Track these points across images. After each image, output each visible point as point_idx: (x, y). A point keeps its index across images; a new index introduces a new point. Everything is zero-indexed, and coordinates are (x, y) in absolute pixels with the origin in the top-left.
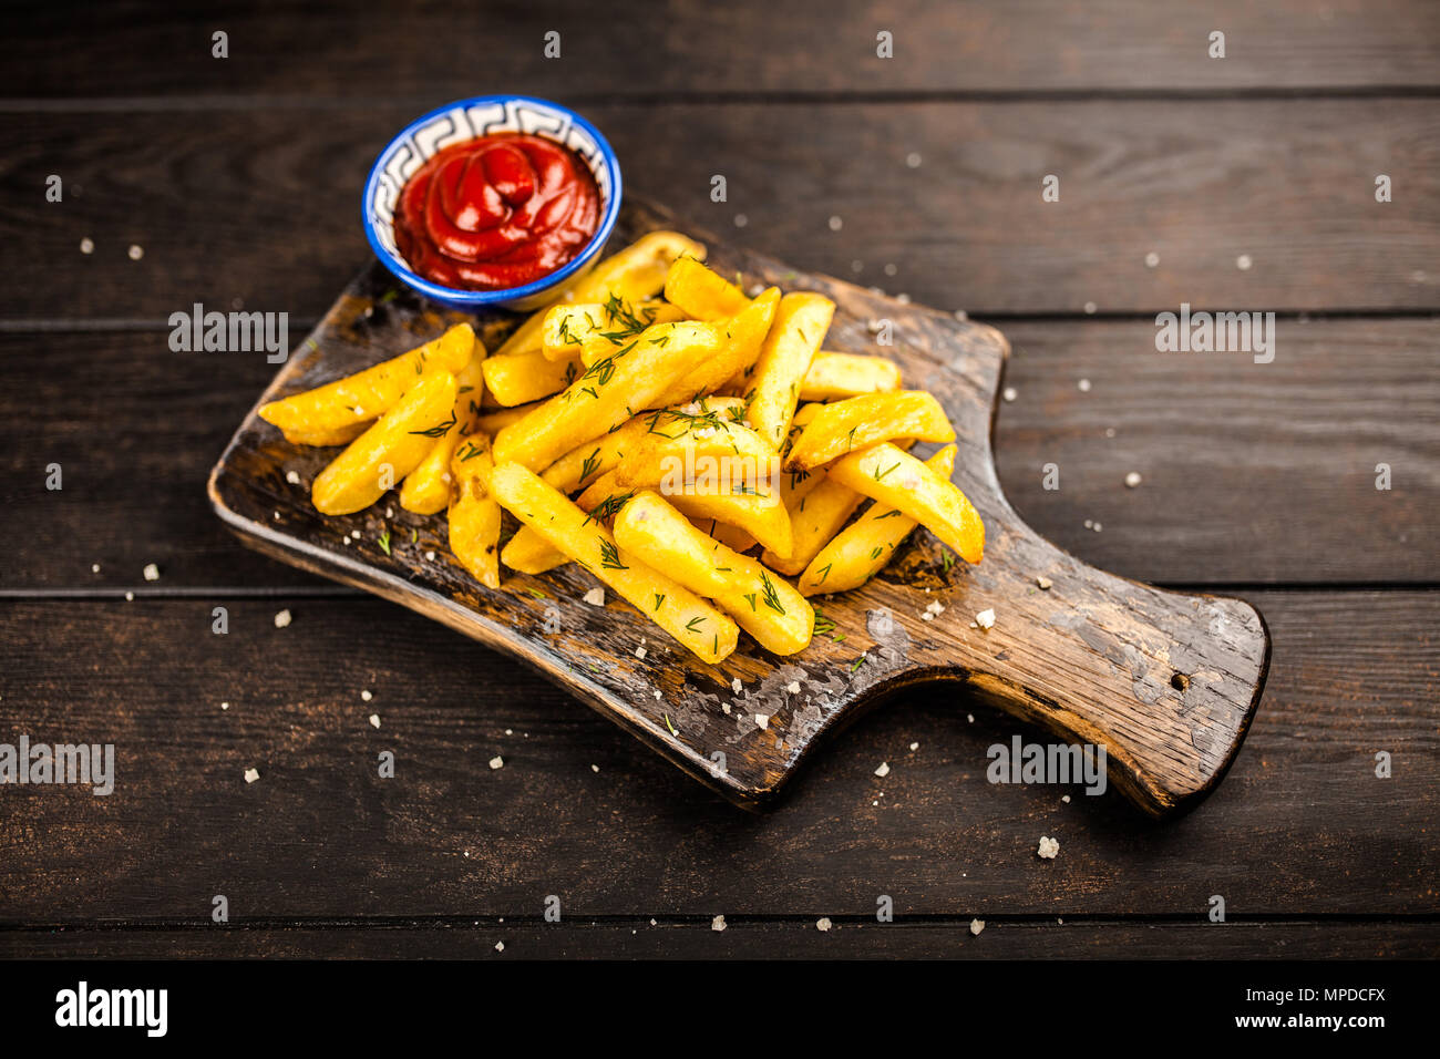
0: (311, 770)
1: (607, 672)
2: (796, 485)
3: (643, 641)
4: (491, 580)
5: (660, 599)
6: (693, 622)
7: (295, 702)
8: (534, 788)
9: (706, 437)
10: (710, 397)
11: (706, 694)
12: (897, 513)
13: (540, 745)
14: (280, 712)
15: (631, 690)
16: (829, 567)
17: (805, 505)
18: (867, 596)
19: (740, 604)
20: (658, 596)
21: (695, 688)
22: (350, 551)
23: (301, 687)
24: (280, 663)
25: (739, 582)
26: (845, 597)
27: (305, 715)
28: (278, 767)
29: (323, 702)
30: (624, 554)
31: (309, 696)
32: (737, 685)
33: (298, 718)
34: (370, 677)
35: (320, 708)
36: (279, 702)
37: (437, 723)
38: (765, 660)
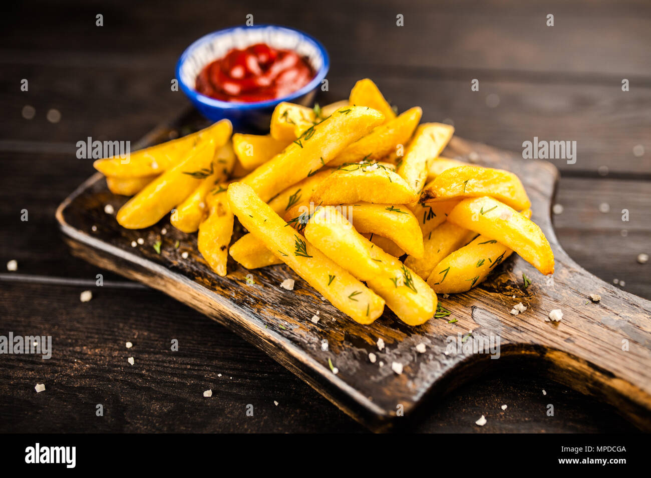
0: (81, 389)
1: (291, 329)
2: (427, 221)
3: (318, 313)
4: (221, 270)
5: (332, 278)
6: (353, 295)
7: (82, 346)
8: (231, 413)
9: (370, 170)
10: (374, 161)
11: (359, 348)
12: (494, 242)
13: (239, 385)
14: (70, 351)
15: (306, 342)
16: (447, 270)
17: (432, 236)
18: (472, 297)
19: (385, 285)
20: (330, 276)
21: (351, 344)
22: (136, 251)
23: (88, 337)
24: (78, 322)
25: (386, 269)
26: (457, 297)
27: (86, 354)
28: (60, 384)
29: (100, 347)
30: (311, 248)
31: (92, 343)
32: (381, 344)
33: (82, 356)
34: (134, 335)
35: (97, 351)
36: (71, 345)
37: (172, 366)
38: (401, 330)
